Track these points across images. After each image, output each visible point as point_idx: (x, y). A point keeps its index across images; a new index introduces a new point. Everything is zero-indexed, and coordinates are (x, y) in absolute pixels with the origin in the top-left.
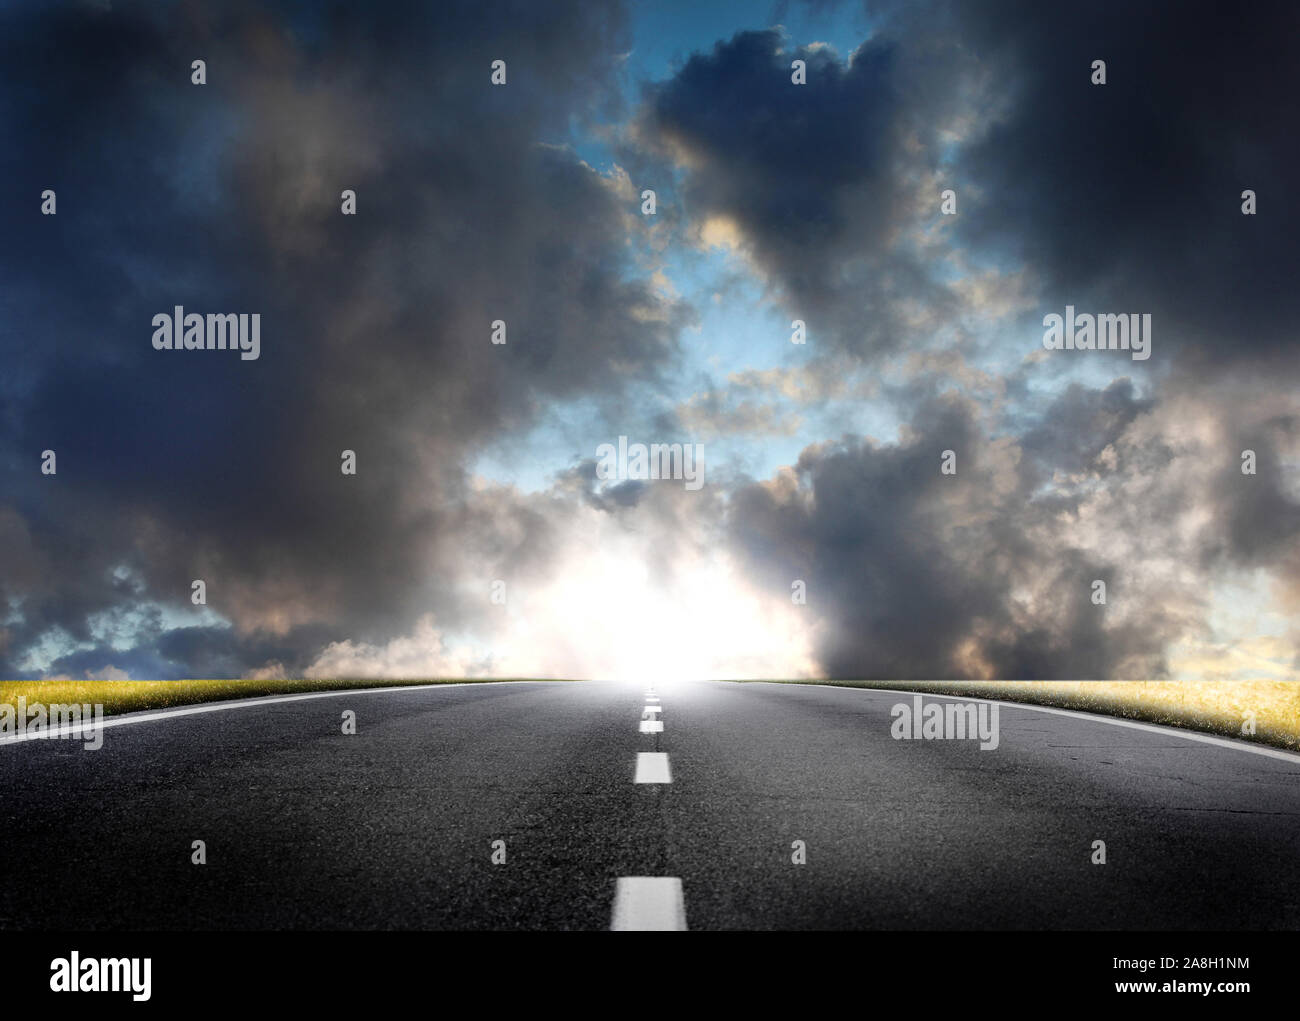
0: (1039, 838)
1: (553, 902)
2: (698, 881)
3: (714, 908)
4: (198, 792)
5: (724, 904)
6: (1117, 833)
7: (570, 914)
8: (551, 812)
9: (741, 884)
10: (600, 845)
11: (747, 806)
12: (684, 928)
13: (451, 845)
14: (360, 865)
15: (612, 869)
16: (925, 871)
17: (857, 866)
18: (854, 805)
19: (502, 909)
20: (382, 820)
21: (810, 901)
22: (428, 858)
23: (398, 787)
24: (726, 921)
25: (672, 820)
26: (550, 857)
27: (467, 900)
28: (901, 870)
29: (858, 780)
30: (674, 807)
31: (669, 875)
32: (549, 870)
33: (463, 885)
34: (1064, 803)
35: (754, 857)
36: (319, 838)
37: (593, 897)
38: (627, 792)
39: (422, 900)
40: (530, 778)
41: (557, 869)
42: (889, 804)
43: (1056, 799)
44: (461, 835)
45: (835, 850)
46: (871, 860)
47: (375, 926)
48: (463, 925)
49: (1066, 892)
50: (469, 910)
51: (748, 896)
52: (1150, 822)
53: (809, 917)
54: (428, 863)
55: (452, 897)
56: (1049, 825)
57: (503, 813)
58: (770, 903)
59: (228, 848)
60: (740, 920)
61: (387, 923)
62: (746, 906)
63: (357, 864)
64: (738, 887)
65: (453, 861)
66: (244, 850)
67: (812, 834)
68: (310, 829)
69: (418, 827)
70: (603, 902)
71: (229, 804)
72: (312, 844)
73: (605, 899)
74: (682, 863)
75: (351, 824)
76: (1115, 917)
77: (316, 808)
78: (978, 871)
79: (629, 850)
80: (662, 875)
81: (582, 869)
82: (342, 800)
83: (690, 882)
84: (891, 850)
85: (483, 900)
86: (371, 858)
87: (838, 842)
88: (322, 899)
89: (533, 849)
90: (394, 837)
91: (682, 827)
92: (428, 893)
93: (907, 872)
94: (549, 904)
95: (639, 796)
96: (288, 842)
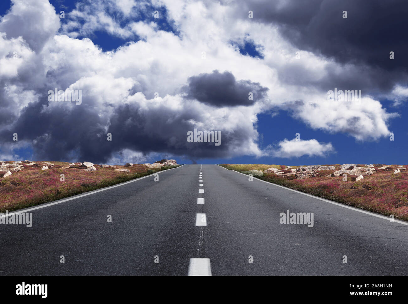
0: (320, 246)
1: (170, 266)
2: (215, 260)
3: (220, 268)
4: (61, 231)
5: (223, 266)
6: (343, 244)
7: (175, 270)
8: (170, 236)
9: (228, 260)
10: (185, 248)
11: (230, 234)
12: (210, 274)
13: (139, 248)
14: (111, 254)
15: (189, 256)
16: (285, 256)
17: (264, 255)
18: (263, 234)
19: (155, 268)
20: (118, 240)
21: (249, 266)
22: (132, 252)
23: (123, 228)
24: (224, 272)
25: (207, 239)
26: (169, 252)
27: (144, 265)
28: (277, 256)
29: (264, 225)
30: (208, 235)
31: (206, 258)
32: (169, 256)
33: (143, 261)
34: (327, 234)
35: (232, 252)
36: (98, 246)
37: (183, 265)
38: (193, 229)
39: (130, 265)
40: (163, 224)
41: (172, 256)
42: (274, 234)
43: (325, 233)
44: (142, 244)
45: (257, 249)
46: (268, 253)
47: (116, 273)
48: (142, 274)
49: (328, 263)
50: (145, 269)
51: (230, 264)
52: (354, 241)
53: (249, 271)
54: (132, 254)
55: (139, 265)
56: (323, 242)
57: (155, 237)
58: (237, 266)
59: (70, 249)
60: (228, 272)
61: (119, 273)
62: (230, 267)
63: (110, 254)
64: (227, 261)
65: (139, 253)
66: (75, 250)
67: (250, 244)
68: (96, 243)
69: (129, 242)
70: (186, 266)
71: (71, 235)
72: (96, 247)
73: (186, 265)
74: (210, 254)
75: (108, 241)
76: (343, 271)
77: (97, 236)
78: (301, 256)
79: (194, 249)
80: (204, 257)
81: (179, 256)
82: (105, 233)
83: (212, 260)
84: (274, 249)
85: (149, 266)
86: (114, 252)
87: (258, 247)
88: (99, 265)
89: (164, 249)
90: (121, 245)
91: (210, 242)
92: (132, 263)
93: (279, 257)
94: (169, 267)
95: (197, 231)
96: (89, 247)
